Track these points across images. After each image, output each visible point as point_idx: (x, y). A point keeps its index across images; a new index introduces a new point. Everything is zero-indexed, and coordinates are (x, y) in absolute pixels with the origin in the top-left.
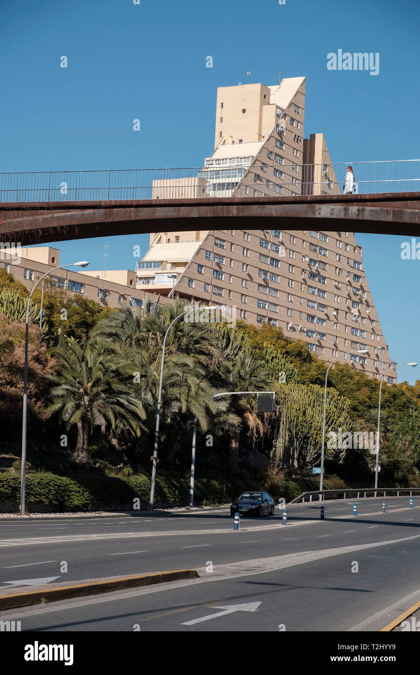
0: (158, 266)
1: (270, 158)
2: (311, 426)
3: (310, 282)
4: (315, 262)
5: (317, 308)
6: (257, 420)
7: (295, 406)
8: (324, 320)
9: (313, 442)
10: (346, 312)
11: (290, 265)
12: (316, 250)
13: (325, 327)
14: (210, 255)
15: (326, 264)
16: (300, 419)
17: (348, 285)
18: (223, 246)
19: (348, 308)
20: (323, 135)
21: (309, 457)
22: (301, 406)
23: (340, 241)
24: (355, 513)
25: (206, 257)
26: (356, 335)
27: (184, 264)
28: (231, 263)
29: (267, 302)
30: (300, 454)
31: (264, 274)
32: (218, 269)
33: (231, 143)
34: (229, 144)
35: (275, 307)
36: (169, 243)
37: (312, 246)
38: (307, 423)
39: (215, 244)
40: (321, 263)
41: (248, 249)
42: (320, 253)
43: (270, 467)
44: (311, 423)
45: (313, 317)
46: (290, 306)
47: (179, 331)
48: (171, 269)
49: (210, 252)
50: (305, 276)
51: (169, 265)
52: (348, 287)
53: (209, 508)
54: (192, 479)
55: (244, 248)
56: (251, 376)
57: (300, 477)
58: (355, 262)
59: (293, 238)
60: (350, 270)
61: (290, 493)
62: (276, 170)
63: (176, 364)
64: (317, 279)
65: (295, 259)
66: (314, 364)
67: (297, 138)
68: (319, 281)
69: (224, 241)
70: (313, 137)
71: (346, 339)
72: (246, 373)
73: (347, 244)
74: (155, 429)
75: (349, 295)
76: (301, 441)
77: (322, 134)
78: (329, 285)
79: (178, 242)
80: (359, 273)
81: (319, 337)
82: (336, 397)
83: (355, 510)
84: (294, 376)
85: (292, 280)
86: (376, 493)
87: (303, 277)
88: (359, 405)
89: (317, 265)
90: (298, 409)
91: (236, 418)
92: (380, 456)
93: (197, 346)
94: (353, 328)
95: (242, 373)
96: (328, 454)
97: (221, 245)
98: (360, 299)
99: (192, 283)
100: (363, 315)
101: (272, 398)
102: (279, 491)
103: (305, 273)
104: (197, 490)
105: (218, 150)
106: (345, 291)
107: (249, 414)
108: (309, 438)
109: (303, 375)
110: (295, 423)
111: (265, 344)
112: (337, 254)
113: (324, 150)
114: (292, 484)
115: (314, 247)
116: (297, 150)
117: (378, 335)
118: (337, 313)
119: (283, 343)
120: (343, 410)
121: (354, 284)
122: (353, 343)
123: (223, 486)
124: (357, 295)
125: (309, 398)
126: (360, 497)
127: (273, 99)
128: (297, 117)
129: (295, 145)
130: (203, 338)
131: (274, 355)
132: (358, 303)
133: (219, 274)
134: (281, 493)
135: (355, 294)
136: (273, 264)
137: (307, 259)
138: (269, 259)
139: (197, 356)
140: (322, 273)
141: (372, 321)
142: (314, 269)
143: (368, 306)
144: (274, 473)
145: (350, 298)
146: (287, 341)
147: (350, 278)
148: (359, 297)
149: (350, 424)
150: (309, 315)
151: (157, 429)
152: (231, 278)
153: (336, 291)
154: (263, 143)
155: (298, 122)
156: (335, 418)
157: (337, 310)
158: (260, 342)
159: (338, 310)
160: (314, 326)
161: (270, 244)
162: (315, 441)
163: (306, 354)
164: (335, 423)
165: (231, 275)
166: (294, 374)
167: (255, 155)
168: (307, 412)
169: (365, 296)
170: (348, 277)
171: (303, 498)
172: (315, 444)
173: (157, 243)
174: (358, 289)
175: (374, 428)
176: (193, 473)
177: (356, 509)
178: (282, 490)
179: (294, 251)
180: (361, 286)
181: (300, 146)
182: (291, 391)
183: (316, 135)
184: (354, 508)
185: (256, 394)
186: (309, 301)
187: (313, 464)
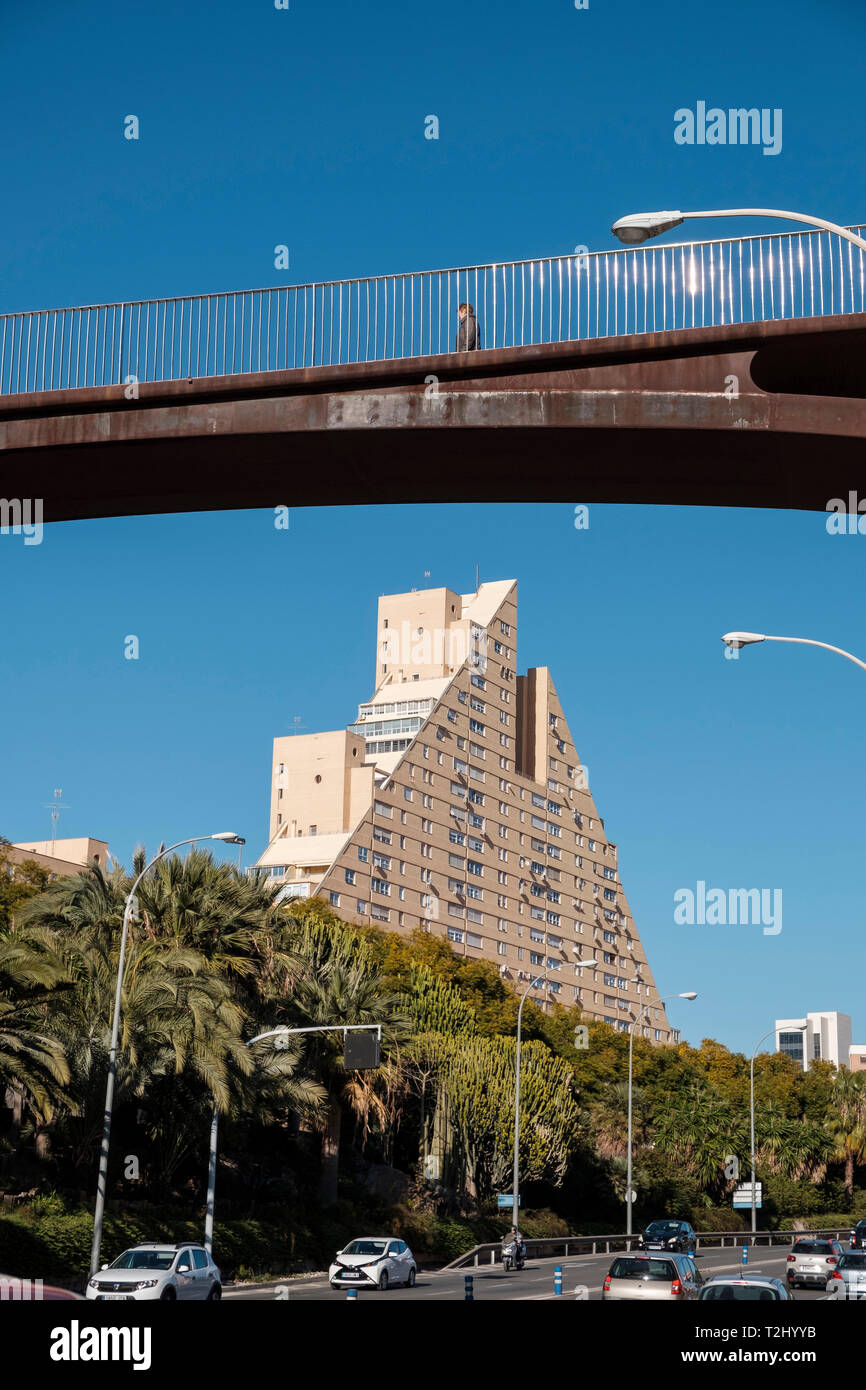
0: (281, 874)
1: (462, 702)
2: (497, 1115)
3: (533, 900)
4: (541, 868)
5: (547, 942)
6: (375, 1097)
7: (468, 1076)
8: (559, 962)
9: (502, 1146)
10: (595, 949)
11: (500, 872)
12: (543, 849)
13: (558, 973)
14: (365, 854)
15: (558, 871)
16: (476, 1100)
17: (595, 906)
18: (389, 840)
19: (597, 941)
20: (549, 671)
21: (496, 1175)
22: (478, 1076)
23: (581, 836)
24: (558, 1288)
25: (360, 857)
26: (612, 985)
27: (323, 869)
28: (401, 868)
29: (464, 931)
30: (479, 1169)
31: (458, 886)
32: (380, 876)
33: (400, 680)
34: (397, 682)
35: (478, 940)
36: (300, 836)
37: (534, 843)
38: (488, 1110)
39: (375, 836)
40: (550, 870)
41: (429, 846)
42: (550, 854)
43: (407, 1195)
44: (498, 1109)
45: (540, 957)
46: (503, 937)
47: (191, 907)
48: (303, 877)
49: (366, 850)
50: (526, 890)
51: (299, 872)
52: (596, 909)
53: (248, 1284)
54: (209, 1220)
55: (423, 844)
56: (358, 1008)
57: (475, 1213)
58: (606, 869)
59: (505, 830)
60: (598, 881)
61: (450, 1248)
62: (473, 722)
63: (168, 969)
64: (545, 895)
65: (508, 862)
66: (510, 1002)
67: (506, 674)
68: (549, 899)
69: (389, 832)
70: (532, 673)
71: (595, 992)
72: (349, 1002)
73: (592, 841)
74: (104, 1107)
75: (597, 921)
76: (479, 1144)
77: (546, 668)
78: (564, 904)
79: (315, 835)
80: (613, 887)
81: (551, 988)
82: (545, 1057)
83: (558, 1282)
84: (468, 1021)
85: (505, 897)
86: (629, 1243)
87: (521, 892)
88: (598, 1080)
89: (544, 873)
90: (472, 1081)
91: (316, 1089)
92: (634, 1173)
93: (227, 937)
94: (606, 974)
95: (342, 1002)
96: (532, 1169)
97: (384, 839)
98: (615, 928)
99: (336, 899)
100: (621, 953)
101: (376, 1038)
102: (425, 1242)
103: (525, 885)
104: (224, 1246)
105: (380, 692)
106: (593, 914)
107: (356, 1086)
108: (492, 1138)
109: (488, 1021)
110: (466, 1109)
111: (413, 964)
112: (576, 856)
113: (549, 693)
114: (455, 1229)
115: (538, 845)
116: (507, 692)
117: (647, 986)
118: (580, 951)
119: (448, 963)
120: (560, 1082)
121: (606, 903)
122: (607, 999)
123: (289, 1235)
124: (611, 921)
125: (493, 1060)
126: (597, 1252)
127: (466, 614)
128: (506, 641)
129: (503, 683)
130: (243, 923)
131: (429, 984)
132: (613, 935)
133: (383, 885)
134: (429, 1247)
135: (609, 921)
136: (472, 871)
137: (528, 863)
138: (465, 862)
139: (228, 958)
140: (554, 886)
141: (637, 963)
142: (540, 879)
143: (630, 938)
144: (415, 1207)
145: (600, 927)
146: (457, 959)
147: (599, 894)
148: (614, 925)
149: (573, 1110)
150: (533, 954)
151: (108, 1108)
152: (403, 893)
153: (577, 915)
154: (451, 679)
155: (508, 648)
156: (544, 1097)
157: (579, 945)
158: (406, 961)
159: (581, 945)
160: (543, 970)
161: (466, 837)
162: (506, 1143)
163: (494, 984)
164: (544, 1107)
165: (402, 888)
166: (467, 1018)
167: (438, 697)
168: (490, 1087)
169: (624, 923)
170: (595, 892)
171: (476, 1257)
172: (506, 1148)
173: (281, 837)
174: (612, 913)
175: (623, 1119)
176: (211, 1206)
177: (561, 1278)
178: (430, 1241)
179: (505, 850)
180: (617, 907)
181: (512, 685)
182: (460, 1048)
183: (537, 669)
184: (556, 1278)
185: (342, 1030)
186: (533, 930)
187: (503, 1189)
